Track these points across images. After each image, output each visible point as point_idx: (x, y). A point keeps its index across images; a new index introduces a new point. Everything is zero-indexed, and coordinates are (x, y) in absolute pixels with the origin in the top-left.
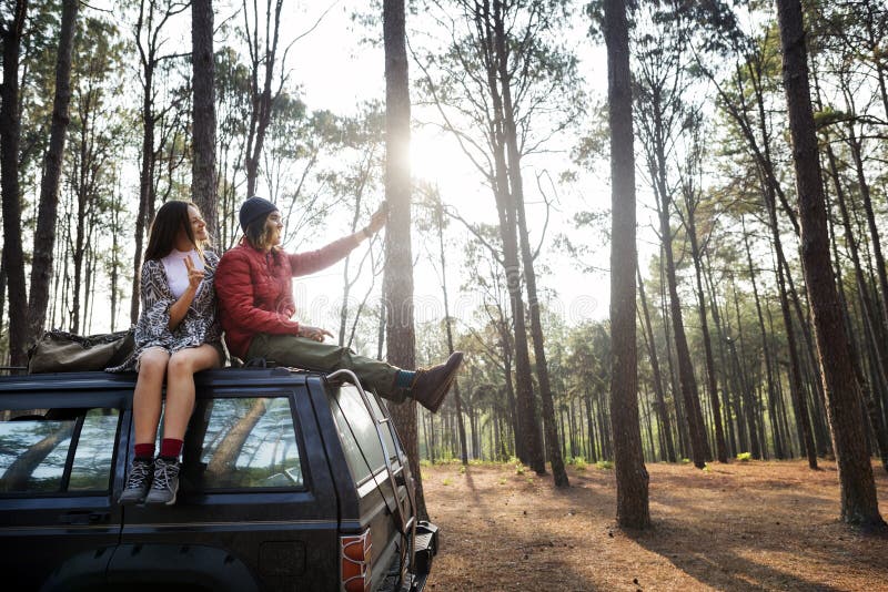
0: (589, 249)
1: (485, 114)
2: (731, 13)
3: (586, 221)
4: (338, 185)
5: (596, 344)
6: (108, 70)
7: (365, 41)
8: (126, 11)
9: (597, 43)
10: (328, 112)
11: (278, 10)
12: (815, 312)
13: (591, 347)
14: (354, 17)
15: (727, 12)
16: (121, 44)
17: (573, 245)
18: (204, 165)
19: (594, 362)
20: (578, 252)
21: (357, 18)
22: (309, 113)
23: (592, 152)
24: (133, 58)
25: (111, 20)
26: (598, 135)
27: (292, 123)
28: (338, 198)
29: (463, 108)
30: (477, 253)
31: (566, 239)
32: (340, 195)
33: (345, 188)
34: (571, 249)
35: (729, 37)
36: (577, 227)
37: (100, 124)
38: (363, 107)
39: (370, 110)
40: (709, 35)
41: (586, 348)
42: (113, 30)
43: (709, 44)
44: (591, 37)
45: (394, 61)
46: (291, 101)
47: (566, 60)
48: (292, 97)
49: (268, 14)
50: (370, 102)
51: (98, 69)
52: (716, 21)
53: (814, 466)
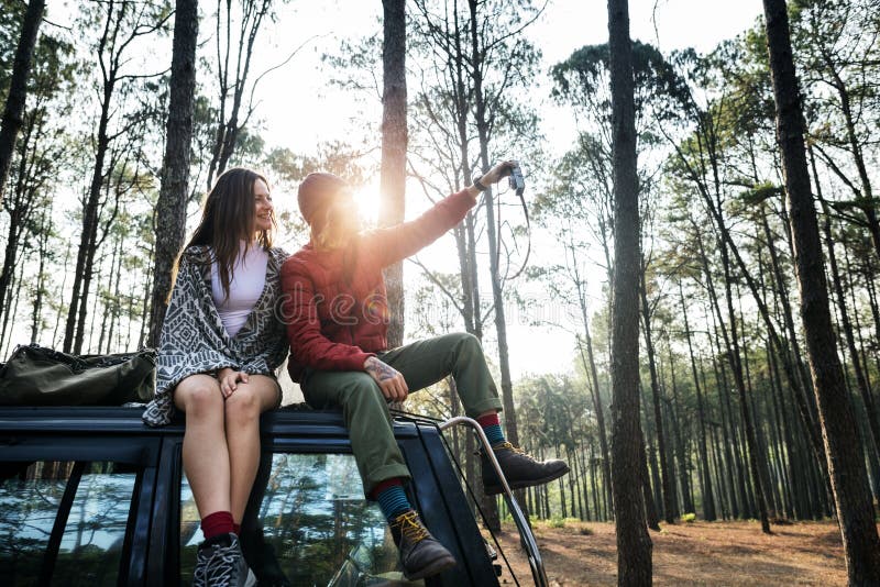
0: (538, 303)
1: (449, 162)
2: (686, 86)
3: (536, 276)
4: (292, 224)
5: (539, 398)
6: (58, 89)
7: (332, 82)
8: (86, 30)
9: (559, 104)
10: (287, 150)
11: (251, 41)
12: (816, 373)
13: (536, 401)
14: (324, 57)
15: (682, 84)
16: (76, 65)
17: (522, 299)
18: (176, 181)
19: (538, 415)
20: (526, 305)
21: (328, 59)
22: (267, 150)
23: (545, 208)
24: (87, 80)
25: (68, 39)
26: (551, 192)
27: (248, 158)
28: (289, 237)
29: (424, 155)
30: (427, 301)
31: (516, 292)
32: (292, 234)
33: (298, 228)
34: (519, 301)
35: (683, 108)
36: (527, 280)
37: (42, 145)
38: (323, 147)
39: (330, 152)
40: (663, 105)
41: (531, 402)
42: (68, 49)
43: (663, 113)
44: (553, 98)
45: (394, 88)
46: (250, 136)
47: (528, 117)
48: (251, 132)
49: (241, 43)
50: (331, 143)
51: (47, 87)
52: (673, 92)
53: (766, 529)
